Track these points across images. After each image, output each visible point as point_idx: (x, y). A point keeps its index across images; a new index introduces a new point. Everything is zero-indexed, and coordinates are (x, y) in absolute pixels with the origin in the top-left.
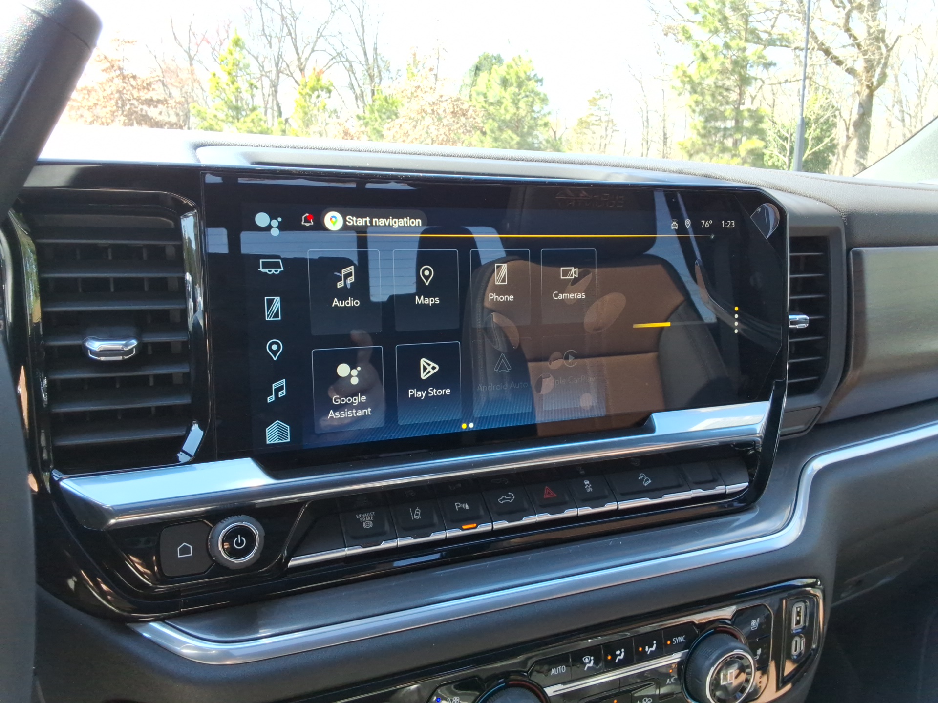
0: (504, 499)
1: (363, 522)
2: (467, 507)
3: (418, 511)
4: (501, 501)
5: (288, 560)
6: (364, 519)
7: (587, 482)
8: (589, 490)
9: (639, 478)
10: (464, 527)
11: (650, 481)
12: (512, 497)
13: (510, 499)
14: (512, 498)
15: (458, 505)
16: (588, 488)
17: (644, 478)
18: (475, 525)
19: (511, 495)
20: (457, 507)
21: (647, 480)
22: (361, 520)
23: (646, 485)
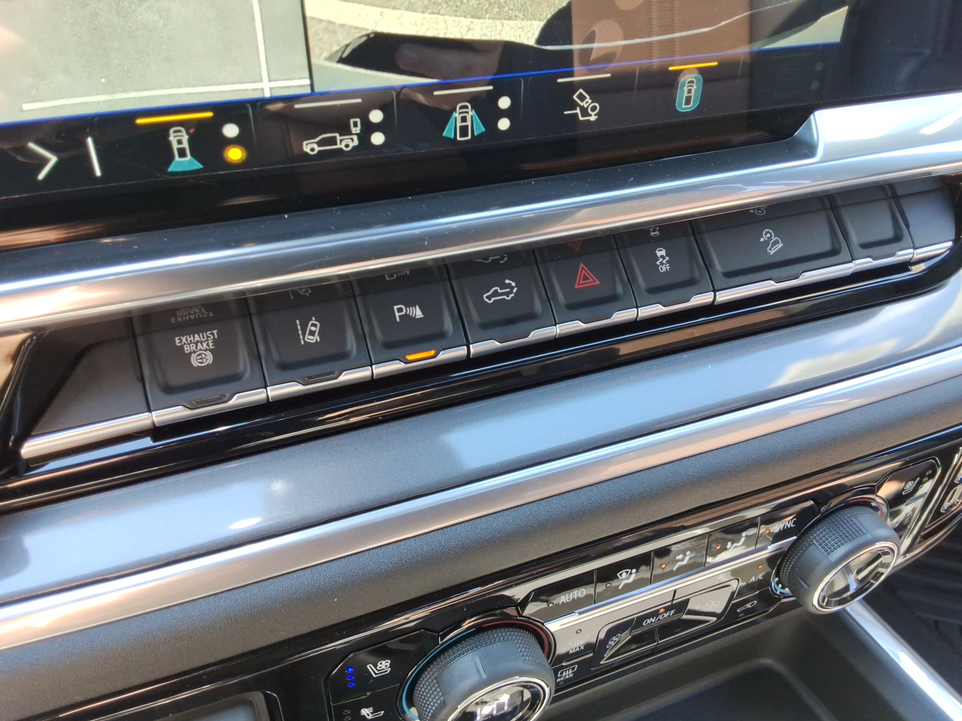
0: (496, 294)
1: (191, 353)
2: (418, 313)
3: (314, 326)
4: (489, 298)
5: (20, 442)
6: (193, 348)
7: (661, 252)
8: (664, 269)
9: (762, 240)
10: (410, 358)
11: (781, 245)
12: (512, 288)
13: (507, 294)
14: (511, 292)
15: (400, 310)
16: (662, 263)
17: (770, 239)
18: (432, 353)
19: (509, 286)
20: (397, 314)
21: (776, 242)
22: (187, 349)
23: (772, 252)
